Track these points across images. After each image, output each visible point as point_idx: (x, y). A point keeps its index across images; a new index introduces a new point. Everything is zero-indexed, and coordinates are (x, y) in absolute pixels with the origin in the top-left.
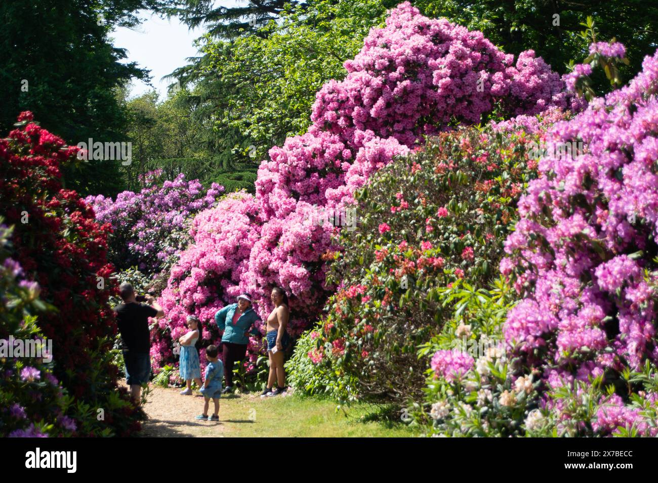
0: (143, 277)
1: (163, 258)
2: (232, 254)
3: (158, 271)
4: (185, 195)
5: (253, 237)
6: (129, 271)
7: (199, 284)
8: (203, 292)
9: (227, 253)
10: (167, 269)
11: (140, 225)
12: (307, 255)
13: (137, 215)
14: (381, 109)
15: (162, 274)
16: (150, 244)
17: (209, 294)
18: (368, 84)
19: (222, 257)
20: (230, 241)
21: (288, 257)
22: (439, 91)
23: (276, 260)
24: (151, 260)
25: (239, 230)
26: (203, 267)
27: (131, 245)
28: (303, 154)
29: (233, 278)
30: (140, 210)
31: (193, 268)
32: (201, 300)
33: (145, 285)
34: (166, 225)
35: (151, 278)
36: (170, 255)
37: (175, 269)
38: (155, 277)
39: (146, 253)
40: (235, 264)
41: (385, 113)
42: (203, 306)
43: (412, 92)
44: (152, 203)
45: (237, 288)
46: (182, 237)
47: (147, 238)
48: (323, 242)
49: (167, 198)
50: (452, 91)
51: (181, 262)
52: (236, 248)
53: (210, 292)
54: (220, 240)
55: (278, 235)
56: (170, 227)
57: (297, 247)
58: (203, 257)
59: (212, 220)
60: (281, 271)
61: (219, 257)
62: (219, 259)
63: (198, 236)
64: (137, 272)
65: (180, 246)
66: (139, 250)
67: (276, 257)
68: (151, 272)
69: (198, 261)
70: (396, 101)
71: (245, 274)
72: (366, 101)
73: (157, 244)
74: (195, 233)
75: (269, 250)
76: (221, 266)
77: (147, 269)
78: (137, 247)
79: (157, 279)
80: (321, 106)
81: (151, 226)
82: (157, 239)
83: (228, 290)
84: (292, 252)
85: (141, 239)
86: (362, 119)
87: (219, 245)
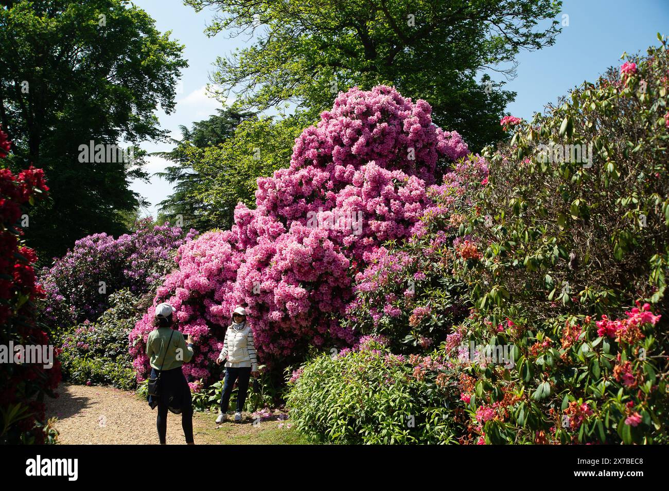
0: (133, 296)
1: (151, 282)
2: (215, 276)
3: (146, 292)
4: (169, 237)
5: (236, 260)
6: (122, 291)
7: (184, 303)
8: (187, 311)
9: (210, 275)
10: (154, 291)
11: (134, 256)
12: (306, 274)
13: (132, 249)
14: (362, 146)
15: (149, 294)
16: (141, 271)
17: (192, 313)
18: (348, 126)
19: (206, 278)
20: (214, 264)
21: (282, 276)
22: (410, 135)
23: (267, 280)
24: (141, 283)
25: (224, 253)
26: (188, 287)
27: (126, 271)
28: (291, 181)
29: (216, 297)
30: (135, 246)
31: (177, 289)
32: (185, 318)
33: (135, 303)
34: (155, 257)
35: (140, 298)
36: (156, 279)
37: (160, 289)
38: (143, 297)
39: (137, 278)
40: (218, 285)
41: (366, 150)
42: (186, 324)
43: (389, 134)
44: (144, 242)
45: (220, 307)
46: (166, 265)
47: (138, 267)
48: (325, 260)
49: (156, 238)
50: (420, 136)
51: (166, 283)
52: (220, 270)
53: (193, 311)
54: (205, 262)
55: (270, 254)
56: (157, 259)
57: (295, 265)
58: (188, 278)
59: (195, 248)
60: (276, 291)
61: (203, 278)
62: (203, 280)
63: (182, 261)
64: (128, 292)
65: (165, 272)
66: (131, 275)
67: (268, 276)
68: (140, 293)
69: (182, 282)
70: (374, 140)
71: (228, 294)
72: (345, 140)
73: (146, 271)
74: (180, 259)
75: (259, 270)
76: (205, 287)
77: (137, 290)
78: (130, 273)
79: (144, 299)
80: (302, 146)
81: (142, 257)
82: (147, 268)
83: (211, 309)
84: (287, 271)
85: (134, 267)
86: (342, 157)
87: (203, 267)
